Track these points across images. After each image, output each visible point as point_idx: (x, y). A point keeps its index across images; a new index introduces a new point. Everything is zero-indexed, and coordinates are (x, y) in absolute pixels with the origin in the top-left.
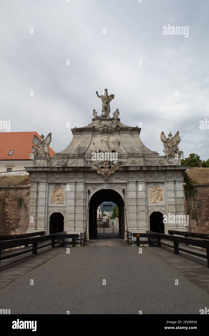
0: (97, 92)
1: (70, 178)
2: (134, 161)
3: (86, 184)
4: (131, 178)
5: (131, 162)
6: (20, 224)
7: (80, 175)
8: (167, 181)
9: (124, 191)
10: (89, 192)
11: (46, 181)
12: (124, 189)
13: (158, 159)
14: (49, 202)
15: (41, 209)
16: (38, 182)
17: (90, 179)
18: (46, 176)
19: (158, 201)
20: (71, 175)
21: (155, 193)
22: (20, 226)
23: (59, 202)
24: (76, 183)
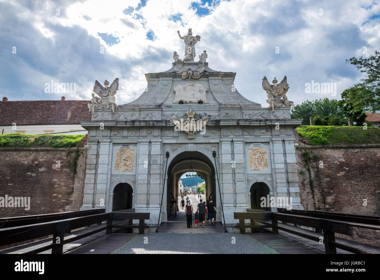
0: (178, 32)
1: (142, 136)
2: (228, 114)
3: (164, 144)
4: (224, 136)
5: (224, 115)
6: (72, 199)
7: (156, 132)
8: (272, 141)
9: (214, 154)
10: (168, 155)
11: (109, 140)
12: (214, 151)
13: (259, 111)
14: (113, 168)
15: (101, 178)
16: (99, 142)
17: (169, 137)
18: (110, 134)
19: (261, 168)
20: (144, 133)
21: (257, 156)
22: (71, 201)
23: (126, 168)
24: (150, 142)
